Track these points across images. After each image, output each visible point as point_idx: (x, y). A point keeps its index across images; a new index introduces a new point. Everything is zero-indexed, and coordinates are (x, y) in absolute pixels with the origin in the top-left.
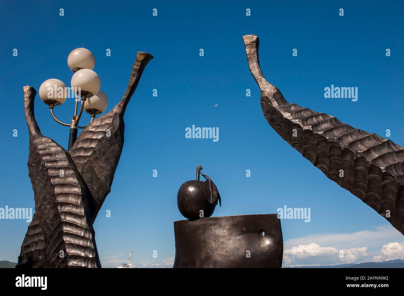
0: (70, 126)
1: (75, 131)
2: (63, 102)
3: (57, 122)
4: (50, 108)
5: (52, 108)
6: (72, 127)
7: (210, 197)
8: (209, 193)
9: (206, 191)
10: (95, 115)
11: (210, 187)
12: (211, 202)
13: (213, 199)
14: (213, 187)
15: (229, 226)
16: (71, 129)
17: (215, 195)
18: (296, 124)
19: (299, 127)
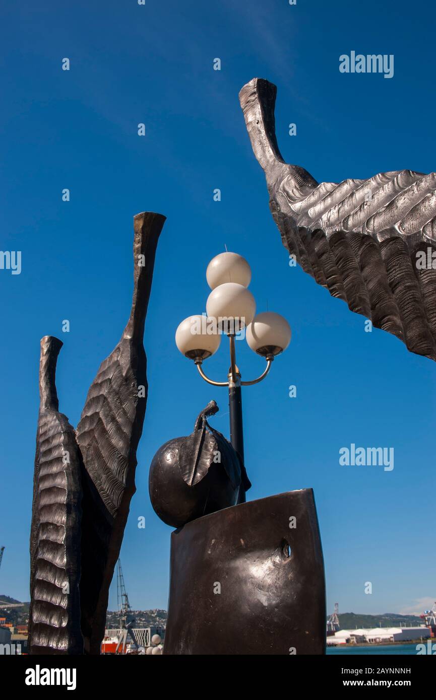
0: (228, 385)
1: (237, 394)
2: (216, 350)
4: (196, 364)
5: (200, 363)
6: (231, 385)
7: (190, 470)
8: (190, 461)
9: (184, 458)
10: (273, 356)
11: (198, 447)
12: (190, 483)
13: (199, 474)
14: (206, 446)
15: (216, 538)
16: (230, 389)
17: (205, 464)
18: (316, 231)
19: (324, 236)
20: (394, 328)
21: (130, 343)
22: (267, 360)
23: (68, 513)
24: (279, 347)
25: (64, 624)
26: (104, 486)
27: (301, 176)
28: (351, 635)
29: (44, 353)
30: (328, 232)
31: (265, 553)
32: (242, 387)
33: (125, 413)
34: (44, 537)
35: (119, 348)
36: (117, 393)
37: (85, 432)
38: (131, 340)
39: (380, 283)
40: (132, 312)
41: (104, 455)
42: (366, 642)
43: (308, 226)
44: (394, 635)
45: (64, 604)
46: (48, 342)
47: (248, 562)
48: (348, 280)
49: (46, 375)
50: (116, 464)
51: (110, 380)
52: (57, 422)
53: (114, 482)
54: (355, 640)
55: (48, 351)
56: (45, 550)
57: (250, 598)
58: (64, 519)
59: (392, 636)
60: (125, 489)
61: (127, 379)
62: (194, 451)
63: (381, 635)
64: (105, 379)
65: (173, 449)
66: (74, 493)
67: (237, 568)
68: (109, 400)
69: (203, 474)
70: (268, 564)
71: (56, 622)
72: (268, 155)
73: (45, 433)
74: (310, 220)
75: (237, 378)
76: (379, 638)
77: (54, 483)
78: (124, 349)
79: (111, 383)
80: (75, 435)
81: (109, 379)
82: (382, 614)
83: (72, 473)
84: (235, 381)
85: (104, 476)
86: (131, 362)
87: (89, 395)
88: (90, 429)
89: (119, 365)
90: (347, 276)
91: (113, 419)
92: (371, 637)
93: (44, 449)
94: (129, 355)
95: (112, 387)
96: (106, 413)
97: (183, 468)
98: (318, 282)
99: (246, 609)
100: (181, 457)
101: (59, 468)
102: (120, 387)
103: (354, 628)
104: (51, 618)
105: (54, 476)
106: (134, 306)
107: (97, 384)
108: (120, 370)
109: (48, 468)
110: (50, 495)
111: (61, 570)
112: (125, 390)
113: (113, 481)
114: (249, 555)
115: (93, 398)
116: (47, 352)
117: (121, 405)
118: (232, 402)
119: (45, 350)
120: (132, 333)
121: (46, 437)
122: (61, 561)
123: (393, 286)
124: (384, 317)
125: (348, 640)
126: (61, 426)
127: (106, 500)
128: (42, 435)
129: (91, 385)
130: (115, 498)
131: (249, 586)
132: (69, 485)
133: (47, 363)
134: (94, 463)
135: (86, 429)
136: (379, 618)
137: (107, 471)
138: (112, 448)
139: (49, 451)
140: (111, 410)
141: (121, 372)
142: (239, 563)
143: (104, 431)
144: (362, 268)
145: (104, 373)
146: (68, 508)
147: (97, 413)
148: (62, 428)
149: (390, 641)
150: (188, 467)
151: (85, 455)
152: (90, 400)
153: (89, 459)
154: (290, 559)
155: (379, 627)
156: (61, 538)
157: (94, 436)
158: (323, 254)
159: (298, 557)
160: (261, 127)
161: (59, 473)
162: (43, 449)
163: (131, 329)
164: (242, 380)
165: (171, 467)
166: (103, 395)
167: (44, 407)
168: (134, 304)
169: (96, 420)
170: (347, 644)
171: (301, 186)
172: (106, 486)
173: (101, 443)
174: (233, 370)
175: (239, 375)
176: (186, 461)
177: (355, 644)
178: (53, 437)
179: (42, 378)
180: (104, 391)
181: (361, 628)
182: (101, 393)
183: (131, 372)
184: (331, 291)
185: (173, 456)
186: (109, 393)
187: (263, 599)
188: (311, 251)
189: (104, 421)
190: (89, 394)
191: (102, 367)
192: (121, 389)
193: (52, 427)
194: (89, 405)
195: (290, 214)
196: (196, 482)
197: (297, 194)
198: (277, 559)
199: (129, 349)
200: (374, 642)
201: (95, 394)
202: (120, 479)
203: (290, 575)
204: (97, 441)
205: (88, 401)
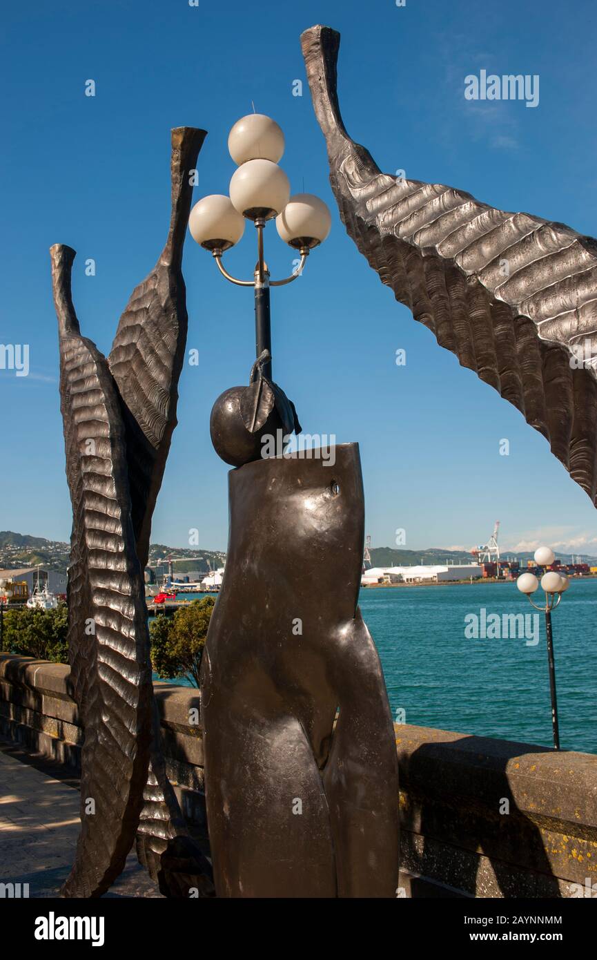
0: (254, 285)
1: (265, 293)
2: (239, 240)
3: (232, 282)
4: (215, 256)
5: (218, 256)
6: (258, 286)
7: (251, 419)
8: (251, 410)
9: (244, 407)
10: (308, 249)
11: (257, 397)
12: (251, 430)
13: (258, 423)
14: (264, 397)
15: (276, 478)
16: (256, 290)
17: (264, 414)
18: (372, 226)
19: (378, 232)
20: (428, 324)
21: (168, 271)
22: (302, 254)
23: (113, 446)
24: (316, 239)
25: (121, 548)
26: (145, 420)
27: (361, 157)
28: (385, 574)
29: (57, 265)
30: (383, 232)
31: (318, 490)
32: (271, 287)
33: (165, 345)
34: (89, 469)
35: (155, 275)
36: (155, 324)
37: (120, 363)
38: (169, 267)
39: (421, 287)
40: (170, 237)
41: (143, 388)
42: (403, 582)
43: (365, 219)
44: (438, 574)
45: (119, 530)
46: (59, 251)
47: (304, 497)
48: (396, 275)
49: (61, 291)
50: (157, 398)
51: (147, 310)
52: (85, 348)
53: (155, 416)
54: (389, 580)
55: (61, 263)
56: (91, 482)
57: (306, 525)
58: (109, 451)
59: (436, 575)
60: (167, 422)
61: (166, 310)
62: (253, 401)
63: (422, 574)
64: (141, 307)
65: (234, 398)
66: (117, 427)
67: (294, 502)
68: (147, 330)
69: (262, 422)
70: (319, 499)
71: (113, 547)
72: (330, 121)
73: (72, 361)
74: (367, 214)
75: (265, 276)
76: (419, 578)
77: (92, 416)
78: (161, 277)
79: (148, 313)
80: (107, 365)
81: (145, 308)
82: (425, 549)
83: (112, 406)
84: (262, 280)
85: (144, 410)
86: (170, 292)
87: (122, 323)
88: (126, 360)
89: (157, 294)
90: (396, 272)
91: (152, 351)
92: (409, 577)
93: (74, 377)
94: (168, 284)
95: (149, 317)
96: (145, 344)
97: (245, 417)
98: (371, 266)
99: (302, 533)
100: (242, 407)
101: (95, 400)
102: (158, 318)
103: (389, 566)
104: (107, 544)
105: (91, 408)
106: (172, 230)
107: (131, 312)
108: (158, 300)
109: (82, 400)
110: (89, 428)
111: (113, 501)
112: (164, 321)
113: (155, 414)
114: (305, 491)
115: (127, 327)
116: (59, 263)
117: (161, 337)
118: (259, 306)
119: (57, 262)
120: (170, 260)
121: (75, 366)
122: (110, 491)
123: (430, 294)
124: (423, 313)
125: (380, 580)
126: (92, 354)
127: (147, 433)
128: (67, 362)
129: (124, 312)
130: (157, 431)
131: (305, 515)
132: (110, 418)
133: (60, 277)
134: (133, 396)
135: (121, 360)
136: (421, 554)
137: (147, 404)
138: (153, 381)
139: (82, 381)
140: (149, 342)
141: (159, 302)
142: (295, 498)
143: (142, 364)
144: (408, 271)
145: (139, 301)
146: (113, 441)
147: (134, 344)
148: (93, 356)
149: (433, 581)
150: (249, 416)
151: (122, 387)
152: (124, 328)
153: (127, 391)
154: (338, 496)
155: (420, 565)
156: (109, 469)
157: (132, 368)
158: (377, 247)
159: (345, 494)
160: (323, 84)
161: (96, 406)
162: (72, 377)
163: (169, 255)
164: (272, 279)
165: (233, 415)
166: (139, 325)
167: (64, 330)
168: (172, 228)
169: (133, 352)
170: (379, 584)
171: (360, 170)
172: (147, 419)
173: (140, 375)
174: (260, 266)
175: (268, 273)
176: (246, 411)
177: (389, 584)
178: (84, 366)
179: (57, 295)
180: (141, 321)
181: (398, 566)
182: (137, 323)
183: (170, 302)
184: (382, 279)
185: (234, 405)
186: (146, 323)
187: (315, 525)
188: (366, 240)
189: (142, 353)
190: (122, 321)
191: (135, 293)
192: (160, 320)
193: (80, 354)
194: (123, 333)
195: (349, 199)
196: (256, 429)
197: (357, 179)
198: (328, 496)
199: (167, 277)
200: (413, 582)
201: (129, 322)
202: (162, 413)
203: (338, 508)
204: (134, 373)
205: (120, 330)
